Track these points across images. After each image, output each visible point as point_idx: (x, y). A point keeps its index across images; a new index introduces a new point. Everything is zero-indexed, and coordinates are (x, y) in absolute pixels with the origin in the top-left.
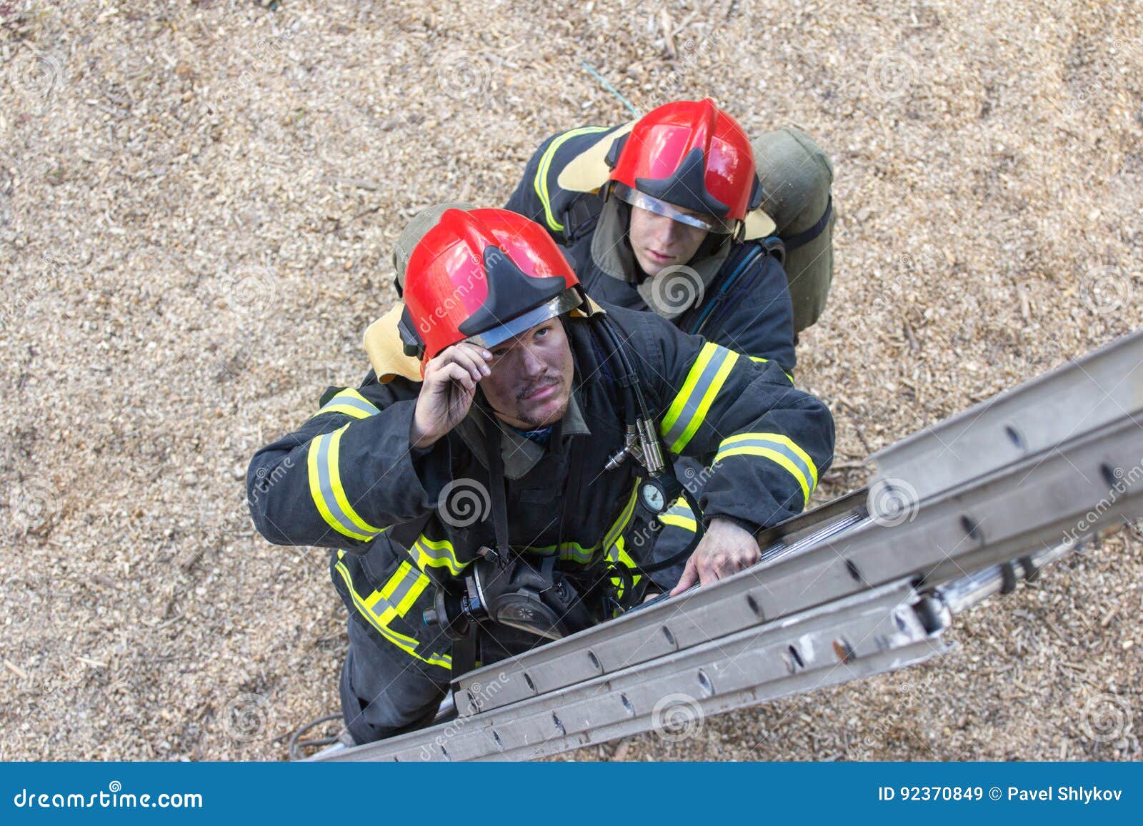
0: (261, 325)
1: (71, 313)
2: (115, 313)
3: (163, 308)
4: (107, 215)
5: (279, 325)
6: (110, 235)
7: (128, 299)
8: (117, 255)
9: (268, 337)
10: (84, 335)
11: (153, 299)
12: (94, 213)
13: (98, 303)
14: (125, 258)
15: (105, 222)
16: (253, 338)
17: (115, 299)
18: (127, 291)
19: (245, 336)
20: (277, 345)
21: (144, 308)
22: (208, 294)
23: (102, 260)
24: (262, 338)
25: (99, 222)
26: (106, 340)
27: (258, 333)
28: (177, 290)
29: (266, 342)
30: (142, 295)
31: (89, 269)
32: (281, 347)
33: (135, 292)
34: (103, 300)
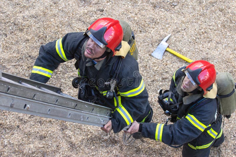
0: (217, 57)
1: (197, 30)
2: (203, 36)
3: (210, 42)
4: (221, 22)
5: (220, 60)
6: (218, 25)
7: (207, 36)
8: (215, 29)
9: (216, 60)
10: (194, 34)
11: (211, 40)
12: (219, 20)
13: (202, 32)
14: (215, 30)
15: (219, 23)
16: (214, 58)
17: (205, 34)
18: (209, 35)
19: (213, 56)
20: (216, 62)
21: (208, 39)
22: (218, 46)
23: (211, 27)
24: (215, 59)
25: (218, 22)
26: (196, 38)
27: (215, 58)
28: (215, 42)
29: (215, 60)
30: (210, 38)
31: (208, 27)
32: (216, 63)
33: (209, 36)
34: (203, 32)
